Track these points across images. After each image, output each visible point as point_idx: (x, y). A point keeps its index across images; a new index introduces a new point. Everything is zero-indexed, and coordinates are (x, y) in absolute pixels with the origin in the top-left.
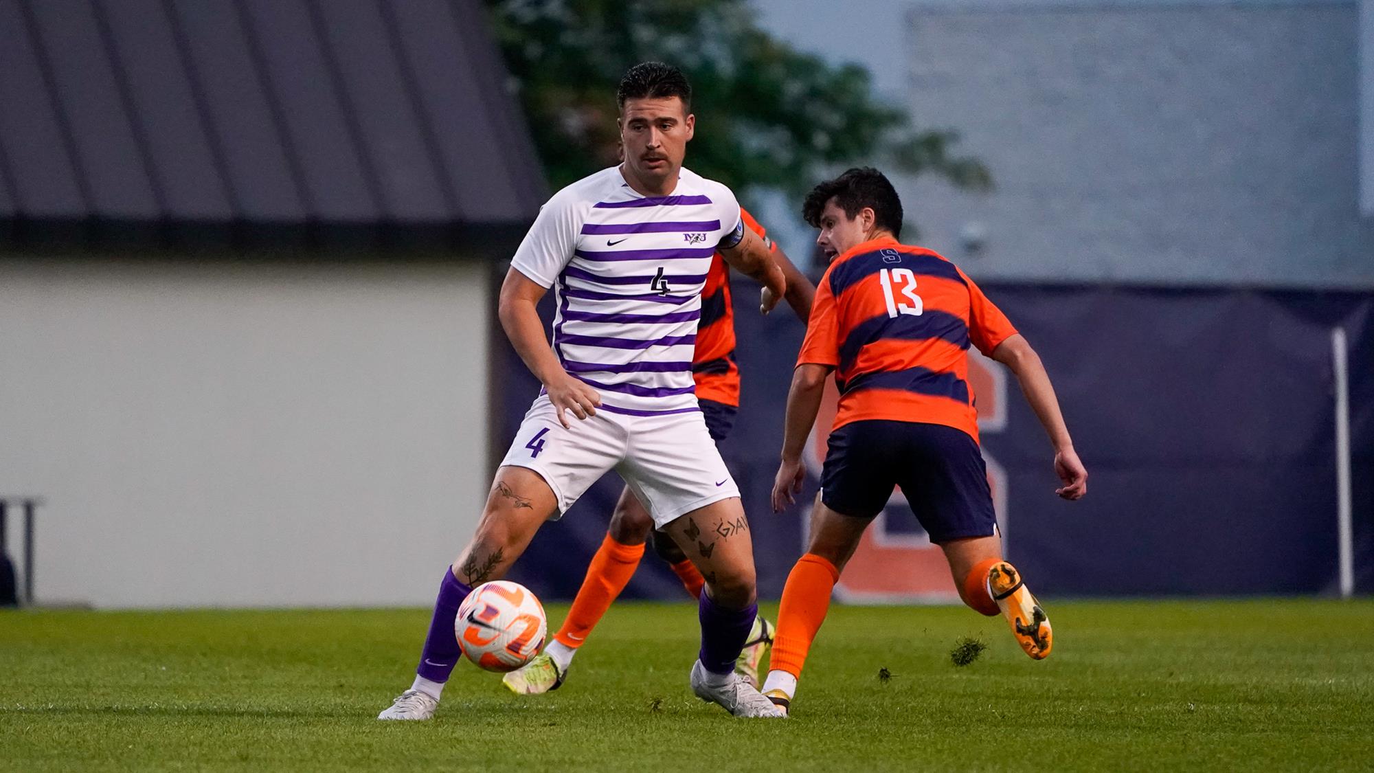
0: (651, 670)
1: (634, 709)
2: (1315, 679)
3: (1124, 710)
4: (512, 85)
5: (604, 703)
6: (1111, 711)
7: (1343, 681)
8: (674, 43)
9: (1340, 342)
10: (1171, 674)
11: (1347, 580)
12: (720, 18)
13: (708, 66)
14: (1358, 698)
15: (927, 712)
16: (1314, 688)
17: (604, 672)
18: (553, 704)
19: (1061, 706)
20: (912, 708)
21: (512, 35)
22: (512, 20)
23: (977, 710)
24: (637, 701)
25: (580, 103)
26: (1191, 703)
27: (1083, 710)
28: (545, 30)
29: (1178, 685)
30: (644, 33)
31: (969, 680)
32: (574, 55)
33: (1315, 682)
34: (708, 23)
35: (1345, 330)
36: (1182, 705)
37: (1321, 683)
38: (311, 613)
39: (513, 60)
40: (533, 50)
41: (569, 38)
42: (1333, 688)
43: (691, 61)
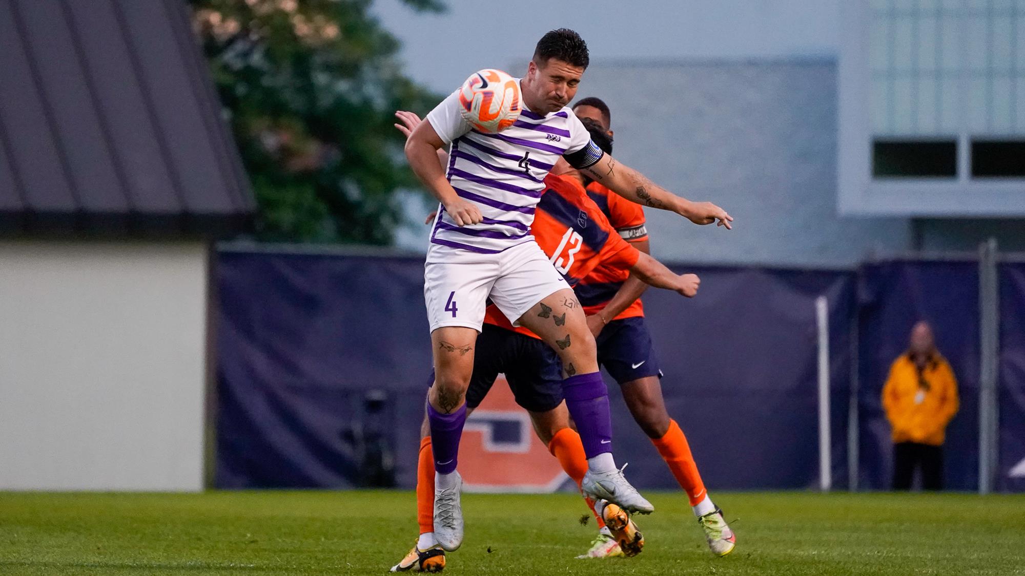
0: (323, 539)
1: (310, 567)
2: (803, 551)
3: (665, 571)
4: (226, 114)
5: (288, 562)
6: (655, 573)
7: (823, 552)
8: (343, 86)
9: (822, 307)
10: (699, 546)
11: (826, 478)
12: (377, 68)
13: (367, 103)
14: (834, 565)
15: (522, 571)
16: (802, 558)
17: (288, 541)
18: (252, 564)
19: (619, 568)
20: (512, 569)
21: (226, 79)
22: (226, 68)
23: (558, 571)
24: (312, 562)
25: (275, 127)
26: (713, 567)
27: (634, 572)
28: (249, 75)
29: (703, 554)
30: (321, 79)
31: (553, 549)
32: (270, 93)
33: (802, 553)
34: (367, 71)
35: (827, 298)
36: (706, 569)
37: (806, 554)
38: (77, 495)
39: (227, 96)
40: (241, 90)
41: (266, 81)
42: (816, 558)
43: (355, 99)
